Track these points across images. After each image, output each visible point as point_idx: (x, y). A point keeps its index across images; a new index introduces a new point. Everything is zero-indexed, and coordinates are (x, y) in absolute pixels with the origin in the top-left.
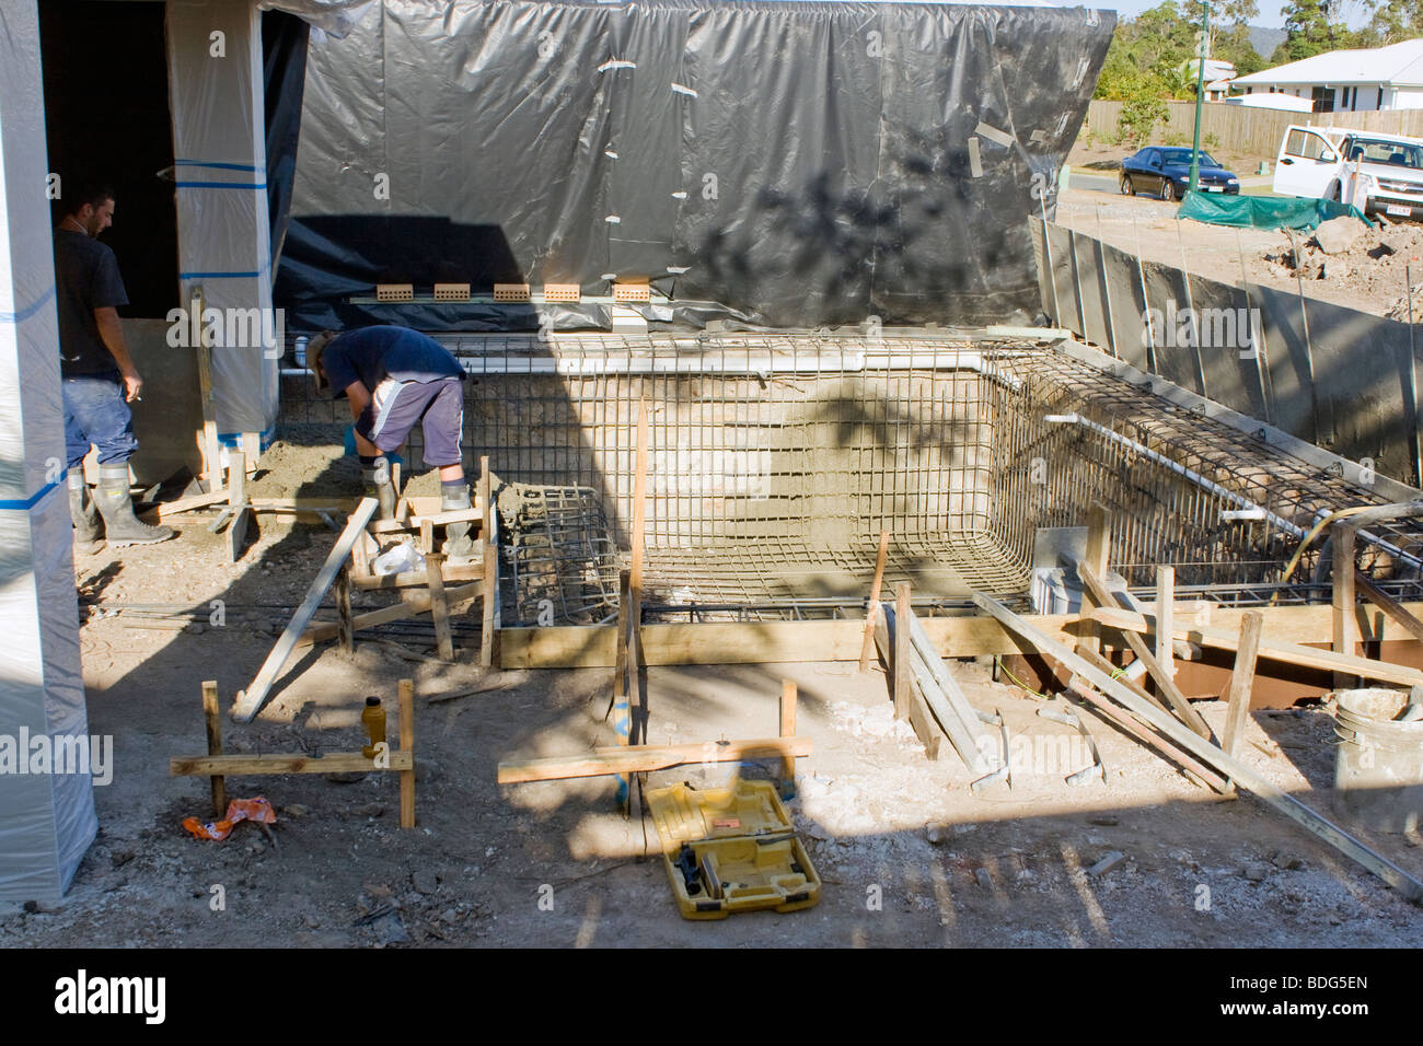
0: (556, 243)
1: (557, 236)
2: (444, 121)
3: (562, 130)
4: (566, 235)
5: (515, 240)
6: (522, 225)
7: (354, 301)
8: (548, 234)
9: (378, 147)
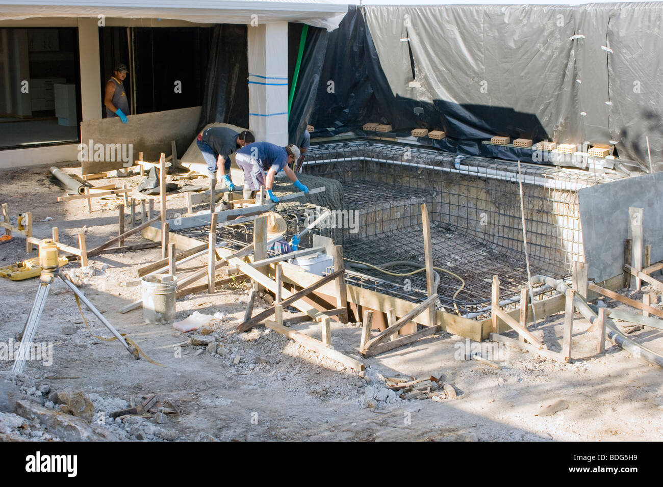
0: (561, 124)
1: (561, 120)
2: (506, 62)
3: (556, 68)
4: (565, 120)
5: (543, 121)
6: (545, 113)
7: (484, 142)
8: (557, 119)
9: (483, 73)
